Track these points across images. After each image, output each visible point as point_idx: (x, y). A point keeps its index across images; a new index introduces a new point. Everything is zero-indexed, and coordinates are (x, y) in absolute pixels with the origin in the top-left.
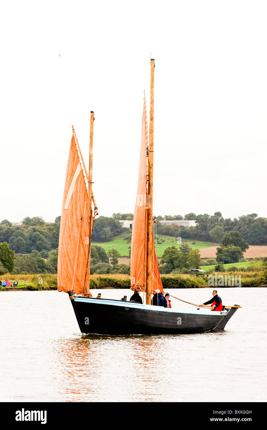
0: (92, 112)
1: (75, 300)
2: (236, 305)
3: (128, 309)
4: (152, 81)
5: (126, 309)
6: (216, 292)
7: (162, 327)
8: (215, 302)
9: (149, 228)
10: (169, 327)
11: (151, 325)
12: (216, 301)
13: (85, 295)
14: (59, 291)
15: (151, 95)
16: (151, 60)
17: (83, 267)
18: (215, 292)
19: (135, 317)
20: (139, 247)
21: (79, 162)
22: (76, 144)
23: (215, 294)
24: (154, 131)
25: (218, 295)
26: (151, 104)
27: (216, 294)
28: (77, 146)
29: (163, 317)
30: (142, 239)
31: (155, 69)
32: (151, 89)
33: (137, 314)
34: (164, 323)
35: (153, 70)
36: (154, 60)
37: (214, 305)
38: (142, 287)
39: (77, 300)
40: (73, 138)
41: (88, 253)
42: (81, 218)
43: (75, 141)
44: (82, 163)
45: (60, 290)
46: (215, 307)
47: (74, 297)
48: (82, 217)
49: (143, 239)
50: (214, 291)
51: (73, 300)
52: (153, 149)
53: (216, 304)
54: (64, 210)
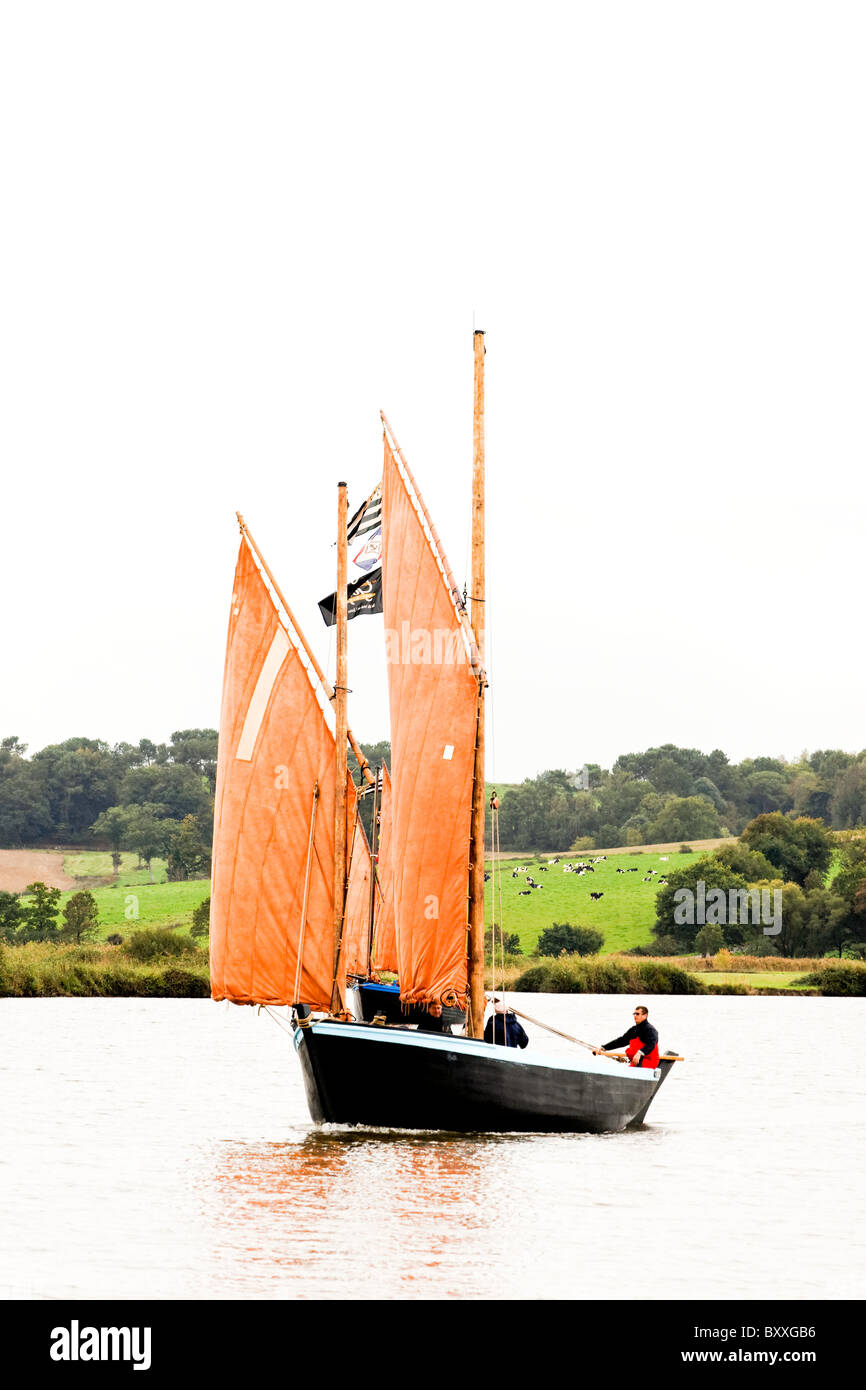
0: (342, 485)
1: (315, 1031)
2: (670, 1053)
3: (454, 1058)
4: (479, 395)
5: (449, 1056)
6: (645, 1011)
7: (538, 1110)
8: (638, 1039)
9: (477, 823)
10: (554, 1112)
11: (511, 1105)
12: (641, 1039)
13: (337, 1015)
14: (217, 1000)
15: (475, 435)
16: (477, 332)
17: (323, 933)
18: (640, 1011)
19: (472, 1082)
20: (445, 879)
21: (279, 624)
22: (257, 570)
23: (642, 1018)
24: (486, 542)
25: (649, 1021)
26: (476, 463)
27: (644, 1017)
28: (263, 574)
29: (541, 1083)
30: (459, 856)
31: (487, 358)
32: (478, 418)
33: (477, 1072)
34: (542, 1101)
35: (479, 363)
36: (482, 333)
37: (639, 1051)
38: (460, 995)
39: (319, 1029)
40: (245, 553)
41: (341, 894)
42: (315, 791)
43: (252, 559)
44: (291, 628)
45: (220, 996)
46: (642, 1057)
47: (312, 1021)
48: (318, 791)
49: (463, 856)
50: (638, 1009)
51: (310, 1029)
52: (484, 594)
53: (642, 1045)
54: (237, 762)
